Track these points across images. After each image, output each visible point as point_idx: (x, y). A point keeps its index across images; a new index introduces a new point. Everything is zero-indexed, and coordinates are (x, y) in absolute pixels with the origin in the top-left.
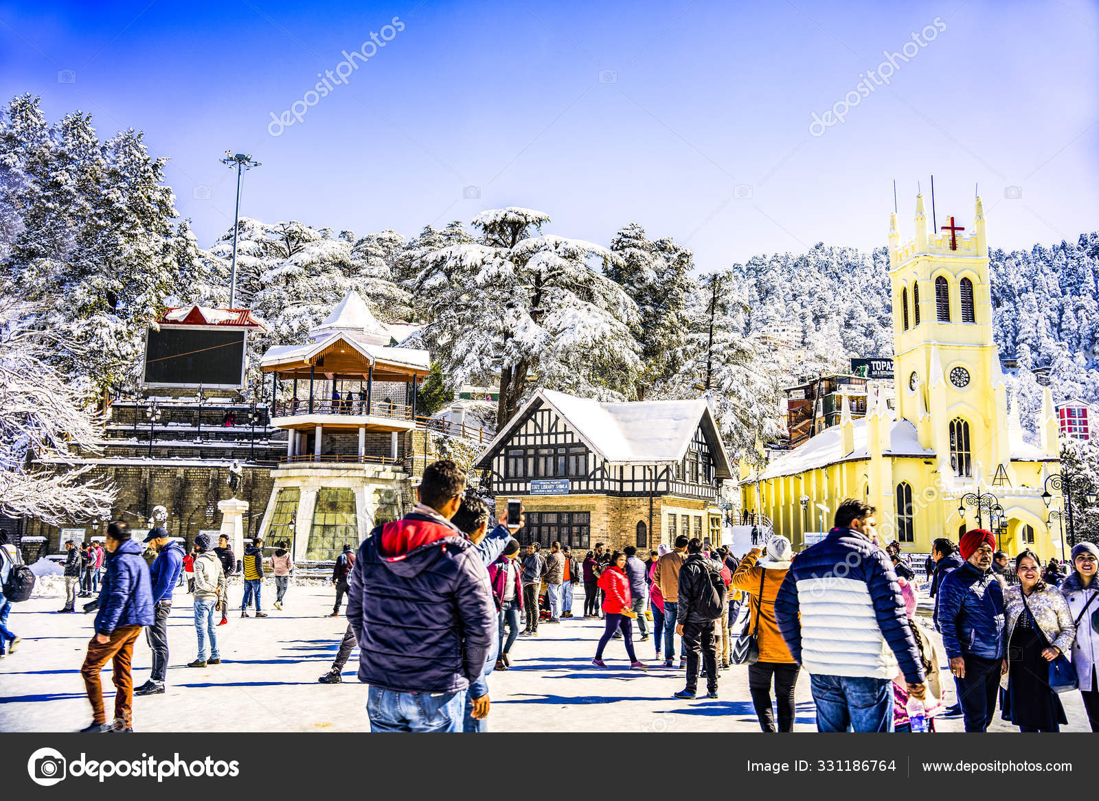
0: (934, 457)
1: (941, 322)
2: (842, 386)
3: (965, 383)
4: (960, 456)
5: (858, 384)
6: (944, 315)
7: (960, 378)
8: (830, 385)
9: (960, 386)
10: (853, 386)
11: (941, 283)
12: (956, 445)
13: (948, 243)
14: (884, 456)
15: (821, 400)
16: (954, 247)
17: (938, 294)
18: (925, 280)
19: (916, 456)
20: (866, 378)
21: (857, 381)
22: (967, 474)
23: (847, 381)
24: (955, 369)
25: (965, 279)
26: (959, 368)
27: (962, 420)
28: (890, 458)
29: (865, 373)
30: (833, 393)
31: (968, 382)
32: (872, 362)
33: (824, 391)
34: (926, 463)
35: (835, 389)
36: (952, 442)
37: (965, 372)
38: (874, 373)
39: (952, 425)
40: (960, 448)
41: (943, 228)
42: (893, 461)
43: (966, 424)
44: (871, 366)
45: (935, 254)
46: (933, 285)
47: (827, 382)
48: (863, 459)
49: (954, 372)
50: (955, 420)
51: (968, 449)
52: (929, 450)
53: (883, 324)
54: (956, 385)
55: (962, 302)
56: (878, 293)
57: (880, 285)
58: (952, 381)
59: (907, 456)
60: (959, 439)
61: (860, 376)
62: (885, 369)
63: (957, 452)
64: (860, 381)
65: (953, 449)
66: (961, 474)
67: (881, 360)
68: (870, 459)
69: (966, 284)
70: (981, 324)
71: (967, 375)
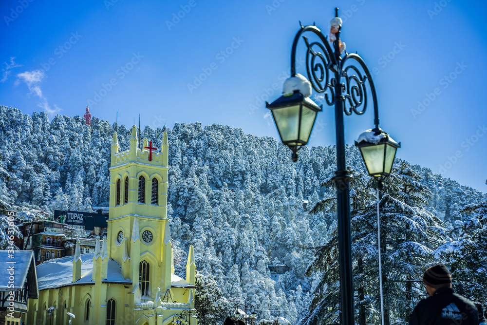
0: (131, 284)
1: (140, 203)
2: (48, 228)
3: (150, 240)
4: (144, 283)
5: (59, 228)
6: (142, 199)
7: (147, 237)
8: (38, 227)
9: (147, 242)
10: (55, 229)
11: (142, 179)
12: (142, 277)
13: (147, 157)
14: (103, 282)
15: (31, 238)
16: (150, 159)
17: (140, 186)
18: (133, 177)
19: (121, 283)
20: (64, 224)
21: (58, 226)
22: (147, 294)
23: (52, 225)
24: (145, 231)
25: (155, 178)
26: (147, 231)
27: (146, 262)
28: (106, 284)
29: (64, 221)
30: (42, 233)
31: (151, 240)
32: (68, 213)
33: (34, 231)
34: (126, 287)
35: (42, 230)
36: (140, 275)
37: (150, 233)
38: (69, 221)
39: (141, 264)
40: (144, 279)
41: (145, 147)
42: (108, 286)
43: (148, 264)
44: (67, 215)
45: (140, 162)
46: (138, 181)
47: (36, 225)
48: (89, 284)
49: (145, 233)
50: (142, 262)
51: (148, 279)
52: (128, 279)
53: (37, 171)
54: (145, 241)
55: (152, 192)
56: (35, 147)
57: (36, 141)
58: (143, 238)
59: (116, 283)
60: (144, 273)
61: (60, 222)
62: (76, 218)
63: (142, 281)
64: (60, 226)
65: (140, 279)
66: (143, 294)
67: (74, 212)
68: (94, 284)
69: (155, 182)
70: (161, 206)
71: (151, 236)
